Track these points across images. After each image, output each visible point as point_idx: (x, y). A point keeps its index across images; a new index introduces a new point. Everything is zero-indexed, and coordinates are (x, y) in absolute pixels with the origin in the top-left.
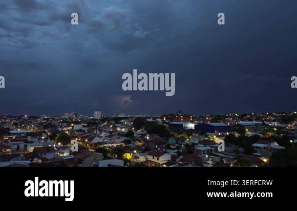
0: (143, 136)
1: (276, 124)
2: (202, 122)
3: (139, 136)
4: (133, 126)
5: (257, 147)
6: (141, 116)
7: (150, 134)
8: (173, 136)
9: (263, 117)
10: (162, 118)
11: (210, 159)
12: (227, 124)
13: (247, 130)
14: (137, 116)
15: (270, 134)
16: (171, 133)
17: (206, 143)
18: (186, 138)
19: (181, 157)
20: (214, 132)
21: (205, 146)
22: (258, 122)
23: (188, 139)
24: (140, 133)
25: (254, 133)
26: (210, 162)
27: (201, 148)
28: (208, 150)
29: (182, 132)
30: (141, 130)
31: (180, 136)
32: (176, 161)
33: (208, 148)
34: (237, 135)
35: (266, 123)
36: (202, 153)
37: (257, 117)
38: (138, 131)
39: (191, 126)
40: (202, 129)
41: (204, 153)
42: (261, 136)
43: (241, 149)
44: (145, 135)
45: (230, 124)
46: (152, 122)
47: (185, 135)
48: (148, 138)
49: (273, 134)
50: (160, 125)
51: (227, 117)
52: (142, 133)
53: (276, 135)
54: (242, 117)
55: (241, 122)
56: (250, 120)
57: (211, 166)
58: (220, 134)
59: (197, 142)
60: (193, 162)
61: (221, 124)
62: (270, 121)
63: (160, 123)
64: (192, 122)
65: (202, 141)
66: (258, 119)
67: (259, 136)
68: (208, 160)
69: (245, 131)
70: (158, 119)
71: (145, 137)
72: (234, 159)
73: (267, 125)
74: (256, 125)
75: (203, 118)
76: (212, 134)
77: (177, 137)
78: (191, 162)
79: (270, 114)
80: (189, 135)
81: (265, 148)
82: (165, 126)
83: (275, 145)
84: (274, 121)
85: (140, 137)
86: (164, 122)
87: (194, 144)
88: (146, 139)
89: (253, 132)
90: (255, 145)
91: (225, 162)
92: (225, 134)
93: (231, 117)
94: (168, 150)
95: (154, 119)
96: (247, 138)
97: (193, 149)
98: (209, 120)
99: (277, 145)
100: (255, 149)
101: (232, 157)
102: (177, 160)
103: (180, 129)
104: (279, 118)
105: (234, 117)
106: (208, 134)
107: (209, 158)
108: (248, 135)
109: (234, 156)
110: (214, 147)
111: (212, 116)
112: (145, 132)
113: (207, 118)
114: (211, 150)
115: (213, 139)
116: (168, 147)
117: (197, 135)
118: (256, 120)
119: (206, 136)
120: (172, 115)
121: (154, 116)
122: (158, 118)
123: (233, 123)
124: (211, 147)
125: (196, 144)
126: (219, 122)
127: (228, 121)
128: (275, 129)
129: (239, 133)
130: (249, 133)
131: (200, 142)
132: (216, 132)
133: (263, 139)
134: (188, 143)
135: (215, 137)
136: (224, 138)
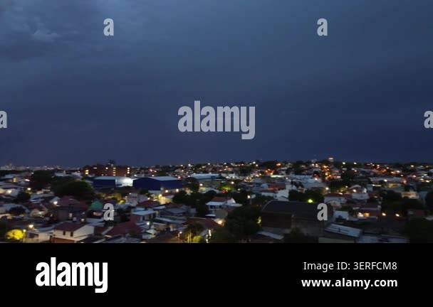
0: (47, 200)
1: (233, 176)
2: (143, 176)
3: (40, 200)
4: (30, 185)
5: (212, 207)
6: (46, 168)
7: (59, 197)
8: (99, 197)
9: (220, 168)
10: (82, 171)
11: (153, 227)
12: (177, 177)
13: (201, 185)
14: (38, 168)
15: (227, 189)
16: (97, 193)
17: (147, 205)
18: (119, 199)
19: (110, 228)
20: (160, 190)
21: (146, 209)
22: (214, 175)
23: (122, 201)
24: (42, 196)
25: (209, 189)
26: (152, 231)
27: (141, 212)
28: (150, 215)
29: (112, 192)
30: (44, 190)
31: (109, 197)
32: (100, 235)
33: (150, 211)
34: (189, 192)
35: (223, 175)
36: (141, 219)
37: (214, 168)
38: (39, 193)
39: (128, 182)
40: (144, 186)
41: (144, 219)
42: (217, 191)
43: (193, 211)
44: (51, 198)
45: (182, 177)
46: (66, 177)
47: (117, 196)
48: (56, 203)
49: (230, 189)
50: (79, 182)
51: (177, 168)
52: (46, 195)
53: (234, 191)
54: (196, 168)
55: (195, 175)
56: (205, 172)
57: (153, 236)
58: (167, 191)
59: (134, 204)
60: (128, 235)
61: (170, 178)
62: (227, 172)
63: (78, 179)
64: (129, 176)
65: (142, 203)
66: (214, 170)
67: (215, 192)
68: (150, 229)
69: (198, 187)
70: (76, 174)
71: (51, 202)
72: (184, 224)
73: (224, 178)
74: (212, 178)
75: (146, 170)
76: (157, 192)
77: (105, 199)
78: (124, 234)
79: (228, 165)
80: (123, 195)
81: (220, 207)
82: (86, 184)
83: (232, 202)
84: (232, 173)
85: (42, 202)
86: (86, 177)
87: (130, 208)
88: (52, 205)
89: (207, 187)
90: (210, 204)
91: (172, 230)
92: (173, 191)
93: (182, 168)
94: (89, 220)
95: (70, 172)
96: (201, 195)
97: (129, 215)
98: (153, 173)
99: (234, 202)
100: (210, 209)
101: (181, 222)
102: (103, 233)
103: (111, 187)
104: (236, 169)
105: (186, 168)
106: (150, 192)
107: (150, 225)
108: (202, 191)
109: (184, 220)
110: (158, 210)
111: (157, 167)
112: (52, 193)
113: (151, 170)
114: (154, 215)
115: (158, 198)
116: (90, 215)
117: (135, 195)
118: (212, 172)
119: (148, 196)
120: (99, 166)
121: (68, 168)
122: (77, 171)
123: (184, 177)
124: (155, 210)
125: (133, 207)
126: (168, 175)
127: (178, 174)
128: (233, 183)
129: (191, 190)
130: (203, 189)
131: (139, 205)
132: (162, 189)
133: (219, 195)
134: (122, 206)
135: (160, 195)
136: (172, 196)
